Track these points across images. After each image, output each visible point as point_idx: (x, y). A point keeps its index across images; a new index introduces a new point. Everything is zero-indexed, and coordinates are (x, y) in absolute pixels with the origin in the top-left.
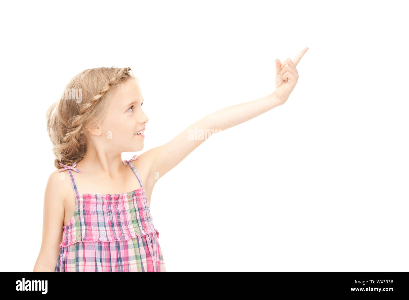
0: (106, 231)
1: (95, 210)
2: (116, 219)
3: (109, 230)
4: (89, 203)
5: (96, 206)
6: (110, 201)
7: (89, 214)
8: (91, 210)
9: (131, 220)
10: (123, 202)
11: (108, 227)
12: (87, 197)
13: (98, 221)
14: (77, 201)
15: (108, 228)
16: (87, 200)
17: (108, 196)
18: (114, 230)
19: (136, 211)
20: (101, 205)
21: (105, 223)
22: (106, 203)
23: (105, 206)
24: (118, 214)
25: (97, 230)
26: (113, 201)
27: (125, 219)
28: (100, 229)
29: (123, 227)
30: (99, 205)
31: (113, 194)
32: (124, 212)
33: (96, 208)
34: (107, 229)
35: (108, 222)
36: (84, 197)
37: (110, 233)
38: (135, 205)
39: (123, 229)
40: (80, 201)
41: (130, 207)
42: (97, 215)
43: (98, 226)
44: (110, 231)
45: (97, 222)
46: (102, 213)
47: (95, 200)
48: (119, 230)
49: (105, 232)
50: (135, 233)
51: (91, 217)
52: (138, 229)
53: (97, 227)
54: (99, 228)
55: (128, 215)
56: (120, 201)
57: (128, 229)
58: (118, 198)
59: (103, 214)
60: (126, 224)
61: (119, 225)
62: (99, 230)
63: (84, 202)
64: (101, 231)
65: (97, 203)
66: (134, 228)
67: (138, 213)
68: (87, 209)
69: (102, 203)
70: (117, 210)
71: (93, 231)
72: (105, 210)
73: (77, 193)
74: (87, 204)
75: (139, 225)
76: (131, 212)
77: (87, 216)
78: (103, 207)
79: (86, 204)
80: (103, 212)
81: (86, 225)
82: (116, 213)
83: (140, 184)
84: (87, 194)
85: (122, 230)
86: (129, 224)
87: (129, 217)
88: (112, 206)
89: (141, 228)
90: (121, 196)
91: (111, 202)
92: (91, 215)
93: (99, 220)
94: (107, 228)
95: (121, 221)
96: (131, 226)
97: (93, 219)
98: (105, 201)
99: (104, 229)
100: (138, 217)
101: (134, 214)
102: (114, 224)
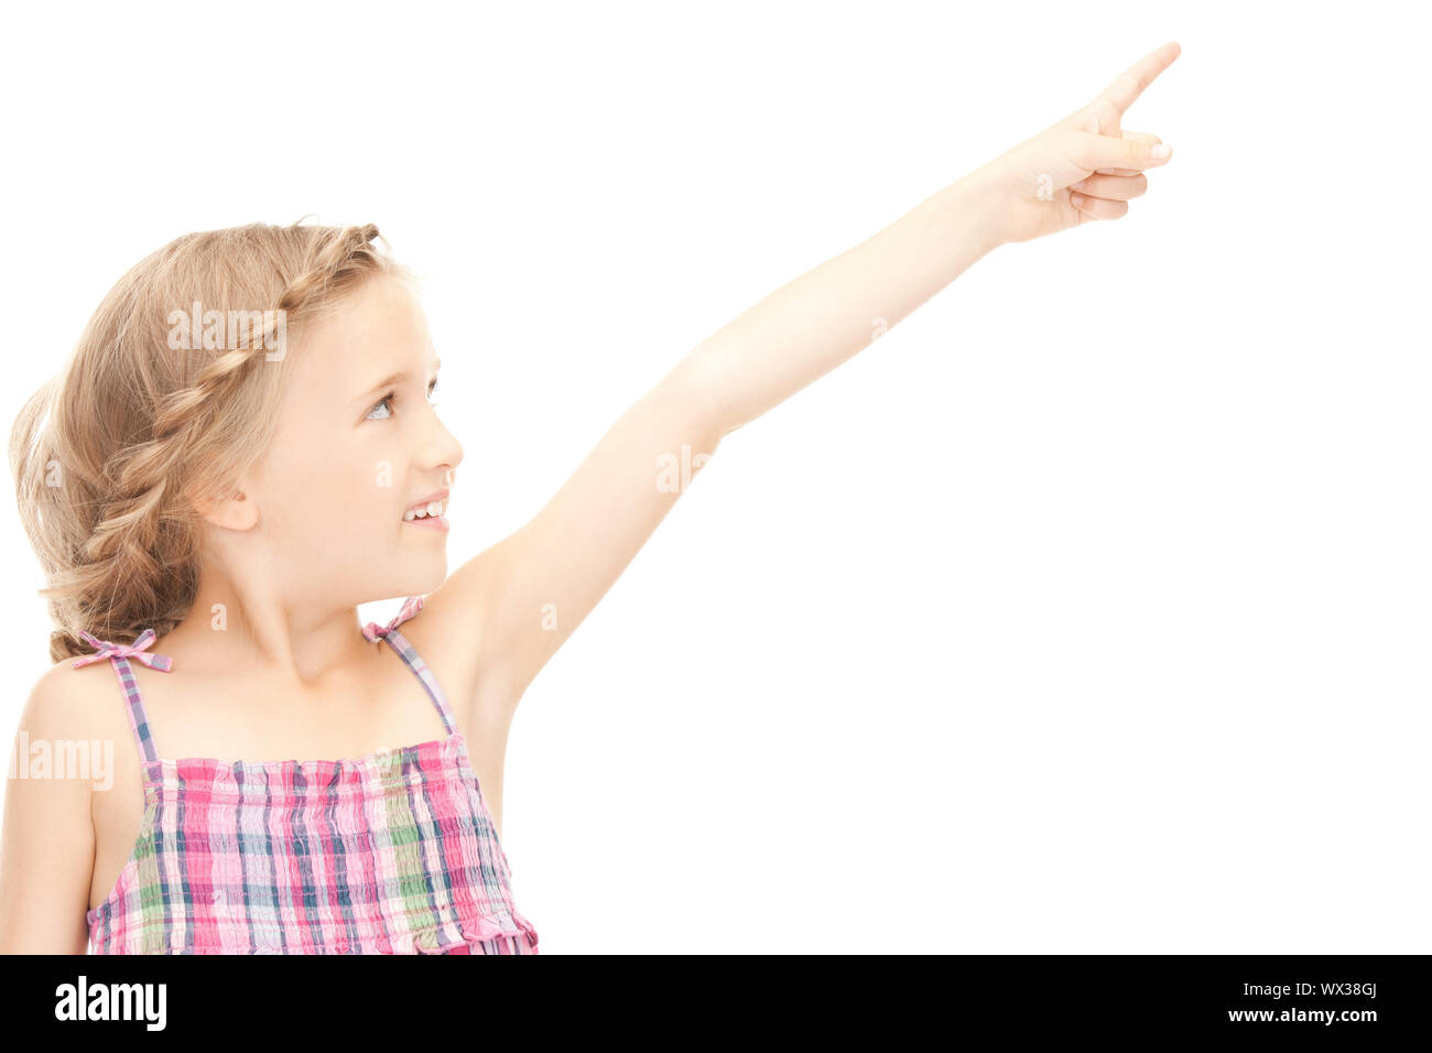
0: (281, 923)
1: (233, 831)
2: (328, 871)
3: (294, 918)
4: (205, 798)
5: (239, 812)
6: (299, 792)
7: (205, 847)
8: (213, 830)
9: (397, 874)
10: (360, 798)
11: (292, 909)
12: (196, 775)
13: (245, 879)
14: (151, 790)
15: (290, 913)
16: (196, 786)
17: (288, 770)
18: (318, 922)
19: (421, 838)
20: (261, 810)
21: (274, 889)
22: (283, 800)
23: (279, 812)
24: (335, 846)
25: (238, 921)
26: (312, 792)
27: (366, 873)
28: (254, 917)
29: (360, 909)
30: (252, 808)
31: (310, 758)
32: (365, 841)
33: (238, 822)
34: (285, 918)
35: (289, 884)
36: (184, 774)
37: (298, 934)
38: (419, 810)
39: (357, 916)
40: (164, 788)
41: (392, 818)
42: (242, 851)
43: (246, 901)
44: (300, 923)
45: (239, 882)
46: (264, 844)
47: (232, 787)
48: (337, 922)
49: (277, 927)
50: (410, 937)
51: (211, 862)
52: (430, 918)
53: (241, 907)
54: (248, 910)
55: (383, 855)
56: (344, 790)
57: (380, 918)
58: (334, 781)
59: (269, 849)
60: (373, 894)
61: (341, 896)
62: (249, 921)
63: (182, 795)
64: (257, 927)
65: (241, 801)
66: (409, 912)
67: (431, 845)
68: (194, 825)
69: (264, 801)
70: (332, 829)
71: (221, 926)
72: (278, 831)
73: (150, 755)
74: (196, 805)
75: (433, 898)
76: (395, 842)
77: (192, 857)
78: (266, 816)
79: (190, 805)
80: (269, 837)
81: (188, 899)
82: (325, 844)
83: (445, 721)
84: (198, 760)
85: (353, 922)
86: (384, 895)
87: (389, 864)
88: (309, 815)
89: (445, 916)
90: (348, 768)
91: (304, 799)
92: (214, 854)
93: (250, 873)
94: (284, 909)
95: (350, 881)
96: (394, 905)
97: (223, 868)
98: (279, 792)
99: (273, 917)
100: (434, 865)
101: (411, 849)
102: (318, 893)
